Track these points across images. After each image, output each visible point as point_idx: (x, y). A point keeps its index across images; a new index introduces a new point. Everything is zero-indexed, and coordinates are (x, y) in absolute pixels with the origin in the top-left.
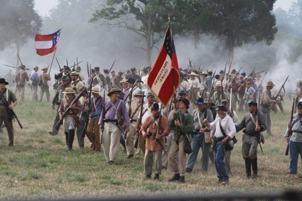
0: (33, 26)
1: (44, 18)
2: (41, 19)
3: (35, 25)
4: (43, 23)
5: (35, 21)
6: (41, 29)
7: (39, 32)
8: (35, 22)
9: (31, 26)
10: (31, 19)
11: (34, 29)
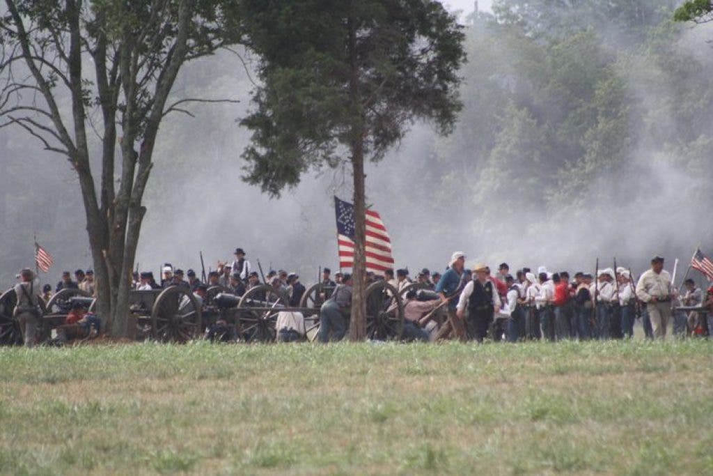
0: (424, 60)
1: (469, 18)
2: (458, 27)
3: (432, 55)
4: (466, 45)
5: (432, 36)
6: (457, 73)
7: (450, 85)
8: (432, 43)
9: (413, 64)
10: (411, 31)
11: (427, 74)
